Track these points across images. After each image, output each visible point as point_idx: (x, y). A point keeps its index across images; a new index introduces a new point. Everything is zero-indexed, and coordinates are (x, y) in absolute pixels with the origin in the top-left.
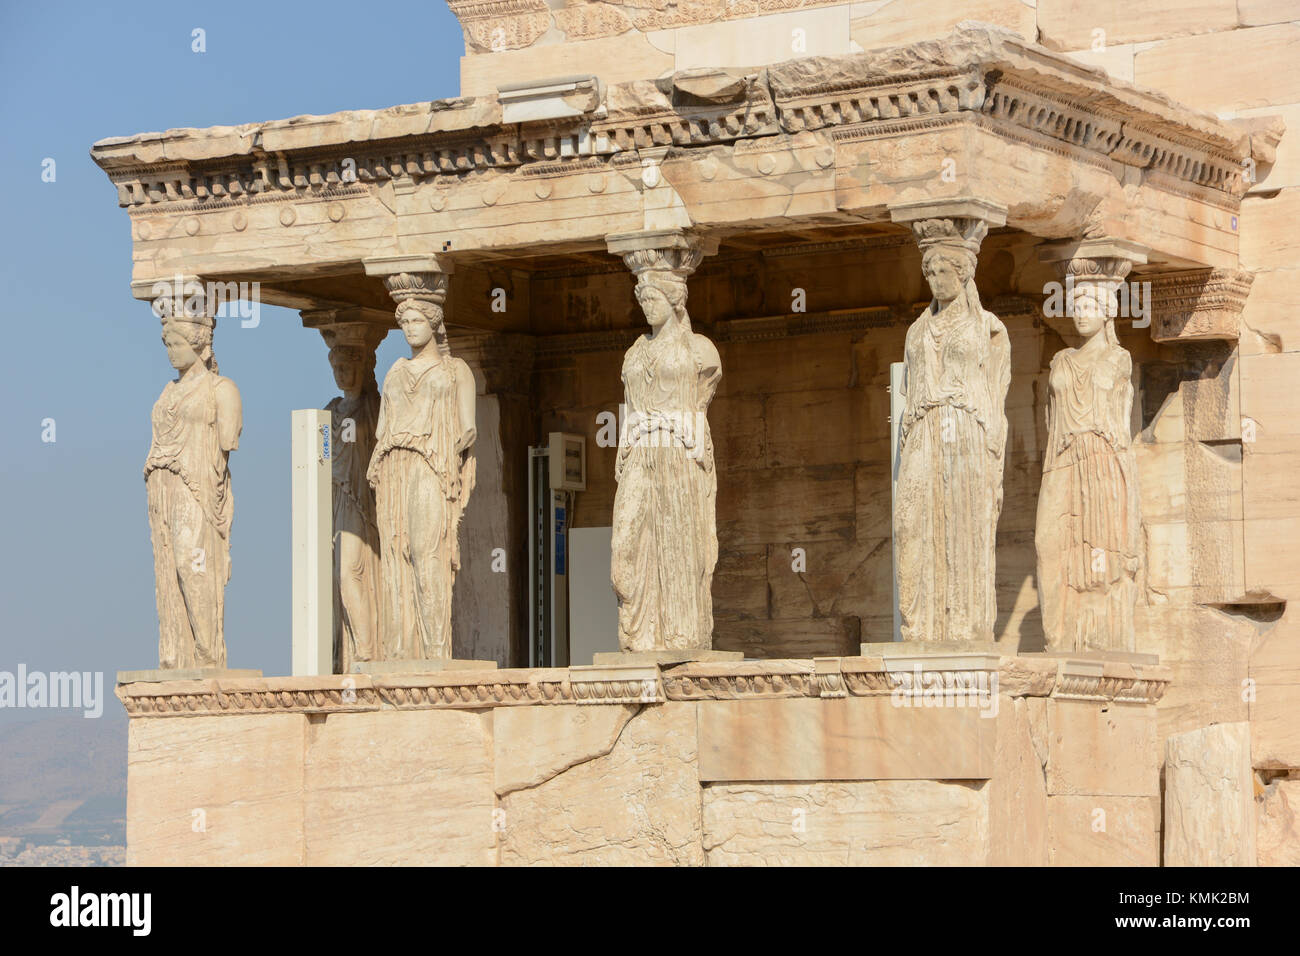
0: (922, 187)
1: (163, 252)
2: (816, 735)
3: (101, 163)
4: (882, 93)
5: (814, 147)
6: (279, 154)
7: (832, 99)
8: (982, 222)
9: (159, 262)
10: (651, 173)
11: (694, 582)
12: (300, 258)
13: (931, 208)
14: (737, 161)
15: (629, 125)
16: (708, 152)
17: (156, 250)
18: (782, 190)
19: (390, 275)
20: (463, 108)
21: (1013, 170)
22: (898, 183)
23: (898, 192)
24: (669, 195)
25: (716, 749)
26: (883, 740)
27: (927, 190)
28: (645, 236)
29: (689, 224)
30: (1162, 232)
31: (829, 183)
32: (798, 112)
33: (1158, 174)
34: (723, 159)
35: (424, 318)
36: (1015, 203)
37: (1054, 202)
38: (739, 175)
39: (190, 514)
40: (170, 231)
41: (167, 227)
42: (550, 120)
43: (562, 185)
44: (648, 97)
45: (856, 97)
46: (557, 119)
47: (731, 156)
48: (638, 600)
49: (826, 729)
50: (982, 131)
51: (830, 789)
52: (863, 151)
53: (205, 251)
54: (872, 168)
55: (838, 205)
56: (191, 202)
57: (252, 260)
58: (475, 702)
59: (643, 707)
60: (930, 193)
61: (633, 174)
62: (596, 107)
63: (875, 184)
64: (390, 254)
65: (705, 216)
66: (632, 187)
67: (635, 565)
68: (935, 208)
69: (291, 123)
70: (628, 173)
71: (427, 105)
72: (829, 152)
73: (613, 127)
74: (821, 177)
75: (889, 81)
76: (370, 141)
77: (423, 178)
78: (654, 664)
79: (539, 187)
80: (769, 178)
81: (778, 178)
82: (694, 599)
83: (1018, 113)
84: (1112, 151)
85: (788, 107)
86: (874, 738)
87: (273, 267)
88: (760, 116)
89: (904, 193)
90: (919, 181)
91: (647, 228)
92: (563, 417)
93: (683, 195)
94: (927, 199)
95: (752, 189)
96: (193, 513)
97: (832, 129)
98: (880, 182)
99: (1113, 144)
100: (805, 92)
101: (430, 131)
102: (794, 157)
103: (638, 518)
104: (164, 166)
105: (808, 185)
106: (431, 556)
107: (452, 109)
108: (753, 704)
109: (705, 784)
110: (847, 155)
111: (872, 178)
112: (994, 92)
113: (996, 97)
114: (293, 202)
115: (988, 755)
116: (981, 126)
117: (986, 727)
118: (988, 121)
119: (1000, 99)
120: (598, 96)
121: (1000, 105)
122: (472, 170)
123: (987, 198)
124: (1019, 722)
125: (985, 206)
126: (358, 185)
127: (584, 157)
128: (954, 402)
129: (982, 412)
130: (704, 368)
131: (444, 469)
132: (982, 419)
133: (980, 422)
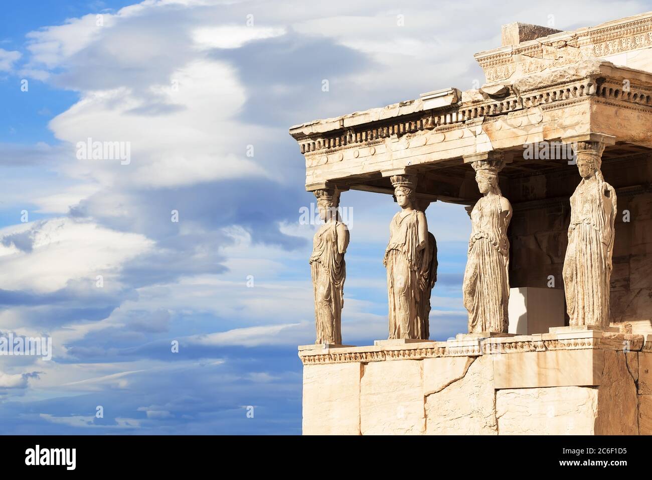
0: (574, 129)
1: (316, 171)
2: (535, 368)
3: (294, 136)
4: (557, 90)
5: (536, 114)
6: (351, 128)
7: (540, 93)
9: (314, 176)
10: (479, 129)
12: (361, 171)
13: (576, 138)
14: (508, 121)
15: (470, 108)
16: (499, 118)
17: (313, 171)
18: (524, 133)
19: (390, 177)
20: (410, 105)
22: (564, 128)
23: (565, 131)
24: (485, 137)
25: (500, 375)
26: (558, 369)
27: (575, 130)
28: (476, 155)
29: (492, 149)
31: (541, 129)
32: (528, 99)
34: (505, 120)
35: (404, 194)
36: (620, 135)
37: (649, 134)
38: (509, 127)
39: (324, 280)
40: (318, 163)
41: (317, 161)
42: (442, 107)
43: (449, 135)
44: (476, 96)
45: (548, 91)
46: (444, 107)
47: (506, 119)
49: (538, 365)
51: (540, 391)
52: (553, 115)
53: (329, 170)
54: (556, 121)
55: (544, 138)
56: (324, 150)
57: (345, 173)
58: (418, 357)
59: (476, 357)
60: (576, 131)
61: (473, 129)
62: (458, 102)
63: (557, 129)
64: (390, 167)
65: (497, 145)
66: (472, 135)
68: (578, 138)
69: (353, 115)
70: (471, 128)
71: (398, 104)
72: (540, 116)
73: (464, 109)
74: (538, 126)
75: (559, 84)
76: (379, 121)
77: (400, 135)
78: (476, 338)
79: (440, 136)
80: (520, 128)
81: (523, 128)
83: (620, 96)
85: (524, 98)
86: (555, 369)
87: (351, 175)
88: (515, 102)
89: (567, 132)
90: (572, 126)
91: (477, 152)
92: (520, 239)
93: (490, 137)
94: (575, 134)
95: (514, 133)
96: (325, 280)
97: (542, 106)
98: (559, 128)
100: (529, 90)
101: (399, 115)
102: (528, 119)
104: (314, 136)
105: (534, 130)
106: (403, 295)
107: (406, 105)
108: (513, 355)
109: (497, 390)
110: (547, 116)
111: (556, 126)
112: (603, 86)
113: (604, 89)
114: (358, 147)
115: (598, 375)
116: (598, 102)
117: (597, 363)
118: (602, 99)
119: (607, 90)
120: (457, 97)
121: (608, 93)
122: (418, 130)
123: (602, 133)
124: (619, 361)
125: (600, 136)
126: (378, 140)
127: (454, 123)
128: (586, 222)
129: (598, 225)
130: (502, 211)
131: (410, 258)
132: (598, 229)
133: (596, 230)
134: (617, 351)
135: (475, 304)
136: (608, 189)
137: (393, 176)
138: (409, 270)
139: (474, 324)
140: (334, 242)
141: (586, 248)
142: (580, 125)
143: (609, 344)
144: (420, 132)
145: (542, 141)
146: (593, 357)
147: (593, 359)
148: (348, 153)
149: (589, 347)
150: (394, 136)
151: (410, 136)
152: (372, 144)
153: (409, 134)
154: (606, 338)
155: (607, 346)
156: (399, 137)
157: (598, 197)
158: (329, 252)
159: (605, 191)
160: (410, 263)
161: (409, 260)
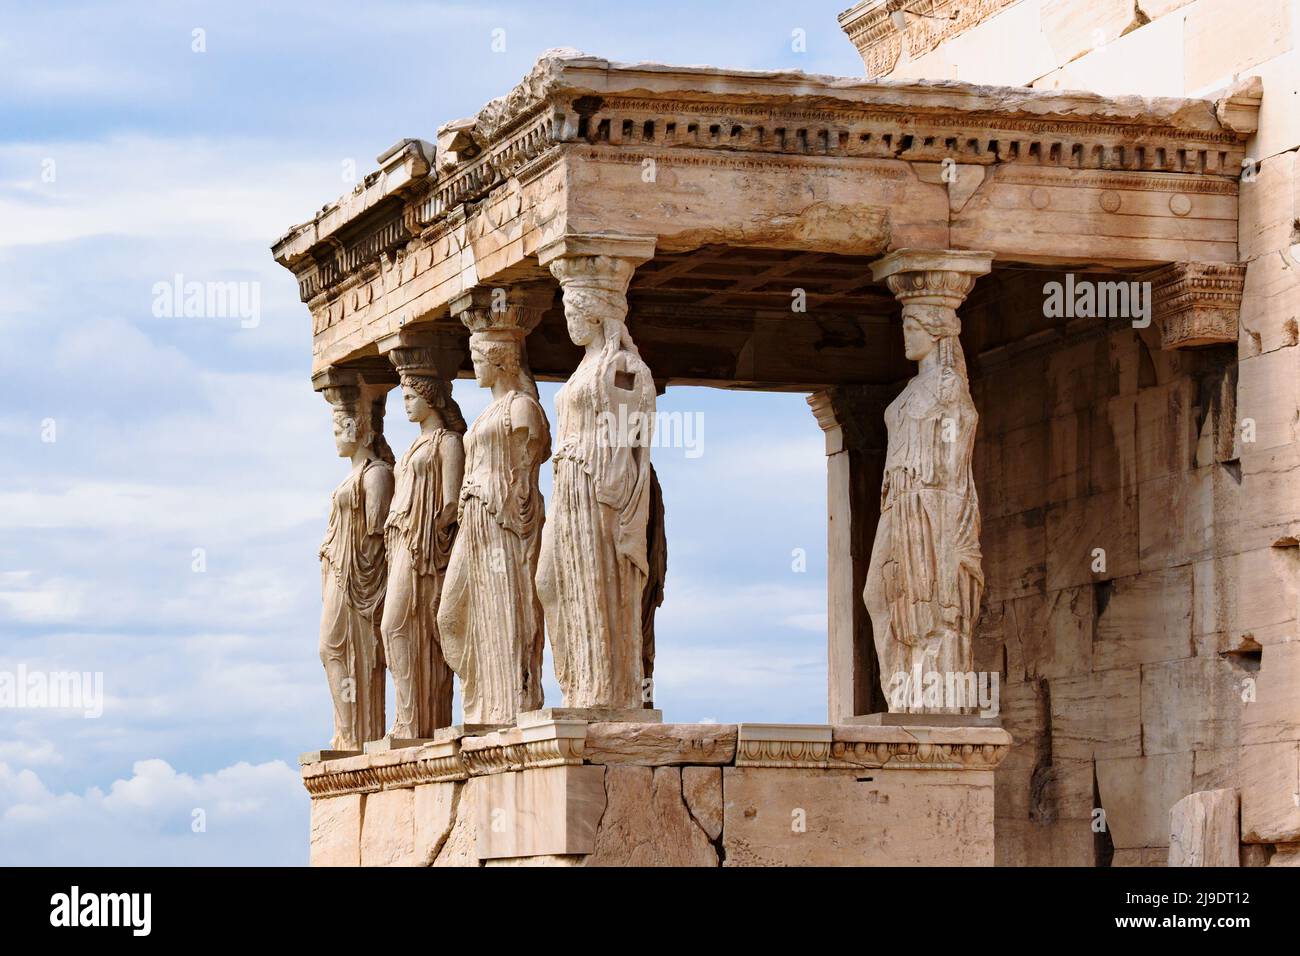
0: (552, 226)
2: (514, 811)
4: (525, 132)
5: (514, 193)
7: (509, 142)
8: (602, 258)
9: (320, 355)
10: (463, 233)
13: (553, 250)
14: (489, 212)
16: (480, 207)
17: (319, 343)
18: (505, 239)
19: (388, 352)
20: (376, 181)
21: (669, 197)
22: (542, 225)
24: (469, 252)
27: (553, 230)
28: (460, 298)
29: (476, 282)
30: (1037, 232)
31: (520, 229)
33: (1009, 169)
36: (670, 232)
37: (777, 221)
38: (492, 228)
40: (323, 324)
41: (322, 320)
43: (435, 251)
44: (444, 156)
45: (517, 138)
47: (488, 209)
48: (468, 673)
49: (516, 803)
50: (598, 161)
52: (531, 194)
53: (333, 343)
54: (534, 210)
55: (524, 251)
58: (409, 781)
59: (463, 783)
60: (554, 232)
61: (458, 234)
62: (429, 170)
63: (535, 228)
64: (386, 332)
66: (458, 248)
67: (462, 638)
70: (455, 234)
72: (518, 197)
73: (441, 188)
74: (518, 223)
75: (524, 120)
78: (451, 739)
79: (428, 255)
80: (501, 228)
81: (504, 228)
83: (660, 134)
84: (899, 153)
85: (495, 154)
86: (531, 813)
88: (489, 165)
89: (545, 234)
90: (550, 221)
91: (463, 289)
93: (474, 252)
94: (555, 238)
95: (495, 241)
96: (335, 599)
98: (537, 225)
99: (894, 148)
100: (495, 138)
102: (509, 205)
105: (514, 233)
106: (395, 635)
107: (372, 183)
108: (493, 780)
110: (525, 197)
111: (534, 220)
112: (596, 119)
113: (605, 123)
114: (356, 286)
115: (585, 829)
116: (593, 156)
117: (581, 798)
118: (601, 148)
119: (612, 125)
120: (424, 159)
121: (616, 132)
122: (408, 242)
123: (607, 232)
124: (658, 793)
125: (600, 241)
126: (373, 266)
127: (435, 221)
128: (568, 454)
129: (590, 463)
130: (514, 429)
131: (415, 547)
132: (589, 470)
133: (587, 474)
134: (654, 768)
135: (466, 656)
136: (631, 369)
137: (389, 351)
138: (414, 573)
139: (470, 703)
140: (356, 510)
141: (569, 519)
142: (558, 216)
143: (620, 751)
144: (410, 246)
145: (522, 258)
146: (568, 785)
147: (568, 790)
148: (348, 299)
149: (561, 761)
150: (384, 258)
151: (401, 257)
152: (368, 277)
153: (399, 252)
154: (610, 738)
155: (617, 756)
156: (392, 259)
157: (594, 392)
158: (345, 533)
159: (618, 374)
160: (416, 558)
161: (413, 551)
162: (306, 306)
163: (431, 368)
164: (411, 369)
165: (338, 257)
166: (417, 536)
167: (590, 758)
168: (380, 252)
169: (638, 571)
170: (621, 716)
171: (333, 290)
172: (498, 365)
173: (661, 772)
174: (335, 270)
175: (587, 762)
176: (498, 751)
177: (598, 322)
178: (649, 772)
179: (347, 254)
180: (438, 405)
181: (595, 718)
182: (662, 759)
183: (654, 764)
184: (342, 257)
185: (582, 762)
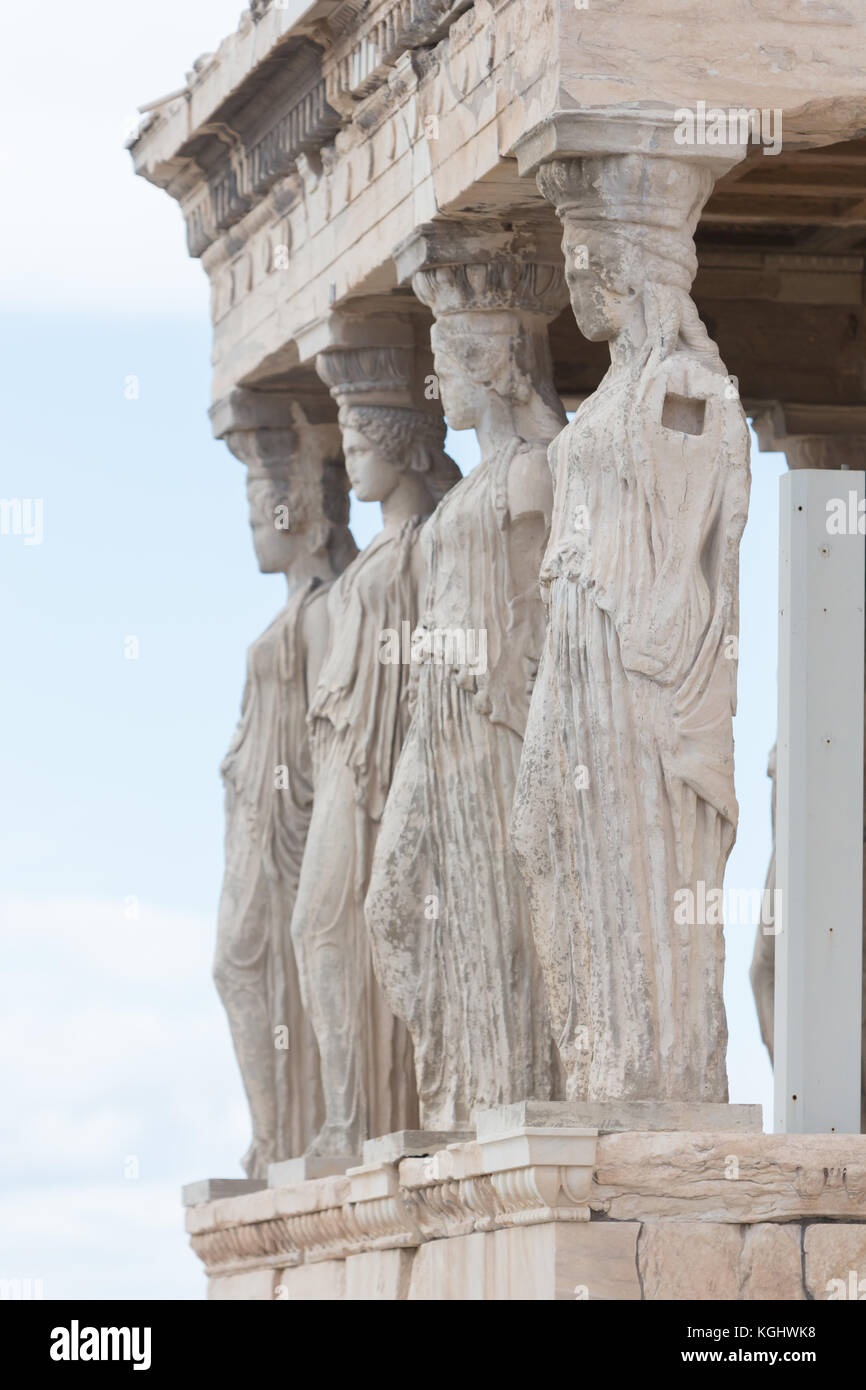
0: (539, 94)
1: (222, 343)
5: (484, 28)
10: (411, 111)
11: (497, 982)
13: (536, 142)
14: (451, 68)
16: (439, 55)
18: (473, 124)
22: (526, 91)
24: (424, 150)
27: (540, 101)
31: (494, 102)
34: (448, 66)
38: (454, 100)
40: (224, 302)
43: (377, 146)
47: (448, 61)
48: (428, 1025)
52: (508, 29)
54: (513, 62)
59: (414, 1255)
60: (541, 106)
61: (407, 115)
63: (514, 97)
64: (312, 316)
65: (441, 193)
66: (407, 142)
67: (414, 951)
70: (405, 112)
72: (488, 34)
73: (375, 21)
74: (491, 90)
82: (501, 1023)
87: (267, 359)
89: (530, 110)
90: (537, 84)
95: (459, 127)
98: (517, 92)
102: (476, 52)
103: (402, 850)
105: (485, 109)
110: (501, 35)
122: (338, 131)
123: (646, 105)
124: (751, 1279)
125: (630, 123)
126: (288, 183)
127: (372, 87)
130: (513, 517)
131: (362, 760)
132: (608, 603)
133: (603, 611)
134: (744, 1226)
135: (423, 988)
136: (696, 390)
137: (315, 356)
139: (434, 1087)
142: (546, 76)
143: (670, 1190)
144: (342, 140)
145: (496, 161)
146: (558, 1265)
147: (558, 1275)
148: (256, 248)
149: (544, 1213)
150: (303, 164)
151: (330, 162)
152: (285, 205)
153: (325, 152)
154: (647, 1164)
155: (663, 1203)
156: (317, 166)
157: (618, 437)
158: (267, 731)
159: (670, 400)
160: (364, 782)
161: (357, 769)
162: (197, 263)
163: (396, 390)
164: (358, 392)
165: (235, 164)
166: (365, 738)
167: (606, 1206)
168: (295, 155)
169: (712, 813)
170: (676, 1119)
171: (235, 231)
172: (487, 384)
173: (758, 1236)
174: (233, 192)
175: (598, 1215)
176: (452, 1188)
177: (631, 291)
178: (732, 1235)
179: (247, 157)
180: (414, 466)
181: (618, 1124)
182: (762, 1209)
183: (744, 1219)
184: (241, 164)
185: (587, 1214)
